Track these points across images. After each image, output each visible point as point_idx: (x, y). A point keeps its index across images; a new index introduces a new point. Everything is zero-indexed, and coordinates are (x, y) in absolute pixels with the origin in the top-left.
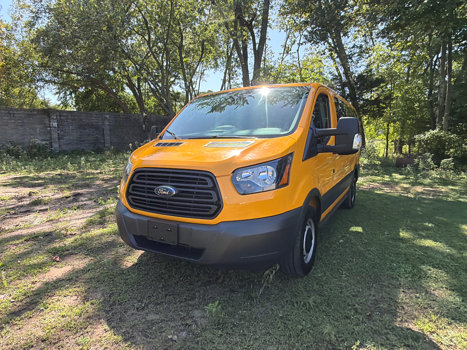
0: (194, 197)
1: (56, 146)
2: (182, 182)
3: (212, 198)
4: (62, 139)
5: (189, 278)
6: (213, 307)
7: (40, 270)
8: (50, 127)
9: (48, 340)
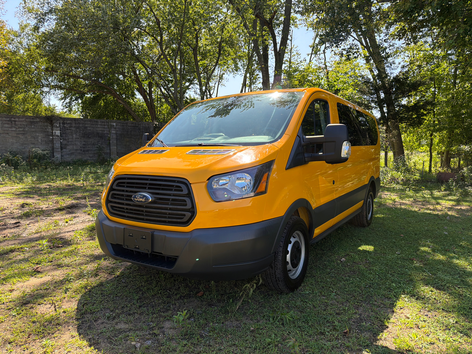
0: (170, 204)
1: (58, 155)
2: (159, 189)
3: (186, 205)
4: (65, 148)
5: (168, 291)
6: (181, 316)
7: (20, 280)
8: (52, 136)
9: (14, 342)
